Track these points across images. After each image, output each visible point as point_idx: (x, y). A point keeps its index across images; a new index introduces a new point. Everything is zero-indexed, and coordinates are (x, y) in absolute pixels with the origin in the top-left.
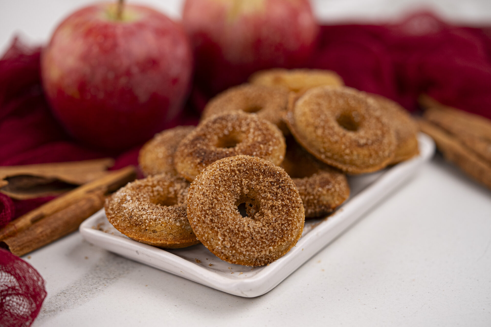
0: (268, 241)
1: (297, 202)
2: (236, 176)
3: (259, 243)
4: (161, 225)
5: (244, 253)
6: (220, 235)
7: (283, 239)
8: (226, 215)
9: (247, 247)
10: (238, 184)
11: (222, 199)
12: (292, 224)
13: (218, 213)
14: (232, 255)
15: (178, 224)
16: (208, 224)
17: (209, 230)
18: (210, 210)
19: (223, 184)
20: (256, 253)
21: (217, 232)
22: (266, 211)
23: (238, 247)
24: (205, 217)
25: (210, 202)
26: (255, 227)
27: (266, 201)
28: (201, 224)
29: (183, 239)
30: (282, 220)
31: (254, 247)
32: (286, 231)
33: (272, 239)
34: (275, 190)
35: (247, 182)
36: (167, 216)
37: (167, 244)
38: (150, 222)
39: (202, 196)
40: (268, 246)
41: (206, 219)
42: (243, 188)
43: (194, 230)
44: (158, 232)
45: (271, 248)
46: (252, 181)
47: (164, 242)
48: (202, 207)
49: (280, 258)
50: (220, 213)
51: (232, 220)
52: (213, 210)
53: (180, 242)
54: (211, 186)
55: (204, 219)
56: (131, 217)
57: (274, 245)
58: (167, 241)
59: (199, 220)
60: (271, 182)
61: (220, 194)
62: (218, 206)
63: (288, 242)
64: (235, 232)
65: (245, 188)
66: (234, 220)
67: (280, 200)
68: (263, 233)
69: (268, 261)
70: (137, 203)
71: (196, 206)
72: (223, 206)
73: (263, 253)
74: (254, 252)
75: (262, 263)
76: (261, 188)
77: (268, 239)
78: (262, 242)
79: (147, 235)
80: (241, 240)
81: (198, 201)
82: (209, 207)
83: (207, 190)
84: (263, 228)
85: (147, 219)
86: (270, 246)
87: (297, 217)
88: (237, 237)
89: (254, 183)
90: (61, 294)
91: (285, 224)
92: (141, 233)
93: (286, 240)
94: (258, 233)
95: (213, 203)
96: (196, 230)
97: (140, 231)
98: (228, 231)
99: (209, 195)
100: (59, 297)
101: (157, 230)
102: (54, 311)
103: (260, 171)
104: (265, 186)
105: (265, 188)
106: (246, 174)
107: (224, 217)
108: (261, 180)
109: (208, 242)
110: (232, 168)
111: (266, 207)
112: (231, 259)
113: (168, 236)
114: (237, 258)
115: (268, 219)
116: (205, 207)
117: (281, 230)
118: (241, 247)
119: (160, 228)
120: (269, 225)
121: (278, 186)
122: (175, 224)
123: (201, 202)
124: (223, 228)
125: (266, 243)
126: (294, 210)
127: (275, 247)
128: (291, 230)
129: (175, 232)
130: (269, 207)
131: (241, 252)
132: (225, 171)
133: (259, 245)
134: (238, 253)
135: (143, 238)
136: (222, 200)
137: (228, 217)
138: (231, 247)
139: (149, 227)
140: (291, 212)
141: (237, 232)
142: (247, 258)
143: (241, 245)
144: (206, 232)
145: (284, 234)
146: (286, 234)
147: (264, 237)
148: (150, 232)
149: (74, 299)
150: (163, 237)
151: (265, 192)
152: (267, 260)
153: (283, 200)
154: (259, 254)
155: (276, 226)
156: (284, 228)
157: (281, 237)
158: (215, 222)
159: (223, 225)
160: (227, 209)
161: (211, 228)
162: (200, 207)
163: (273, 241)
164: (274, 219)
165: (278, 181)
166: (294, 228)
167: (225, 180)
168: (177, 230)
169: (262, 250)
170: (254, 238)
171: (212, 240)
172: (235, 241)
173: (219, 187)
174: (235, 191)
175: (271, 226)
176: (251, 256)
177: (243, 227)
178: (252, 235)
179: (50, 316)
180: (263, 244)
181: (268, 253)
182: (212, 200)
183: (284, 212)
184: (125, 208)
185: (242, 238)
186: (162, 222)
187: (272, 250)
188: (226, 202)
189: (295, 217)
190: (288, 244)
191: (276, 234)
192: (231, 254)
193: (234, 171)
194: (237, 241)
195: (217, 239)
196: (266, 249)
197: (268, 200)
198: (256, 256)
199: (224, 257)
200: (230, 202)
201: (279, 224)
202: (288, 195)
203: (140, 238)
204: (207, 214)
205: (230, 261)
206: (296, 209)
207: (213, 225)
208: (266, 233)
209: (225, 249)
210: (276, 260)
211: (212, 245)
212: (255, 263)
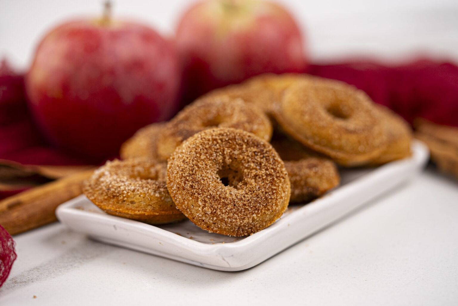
0: (251, 208)
1: (282, 172)
2: (218, 145)
3: (242, 210)
4: (140, 196)
5: (226, 220)
6: (200, 200)
7: (267, 208)
8: (207, 182)
9: (229, 213)
10: (221, 153)
11: (203, 166)
12: (277, 193)
13: (199, 180)
14: (213, 223)
15: (157, 195)
16: (188, 190)
17: (189, 196)
18: (190, 176)
19: (205, 152)
20: (238, 220)
21: (198, 198)
22: (249, 180)
23: (219, 213)
24: (185, 183)
25: (191, 169)
26: (237, 194)
27: (249, 171)
28: (181, 191)
29: (163, 211)
30: (266, 188)
31: (236, 214)
32: (270, 200)
33: (255, 207)
34: (259, 159)
35: (229, 151)
36: (146, 187)
37: (146, 215)
38: (128, 193)
39: (182, 163)
40: (251, 213)
41: (186, 185)
42: (225, 158)
43: (174, 199)
44: (136, 203)
45: (255, 215)
46: (234, 151)
47: (143, 212)
48: (182, 174)
49: (264, 229)
50: (201, 179)
51: (213, 187)
52: (193, 176)
53: (159, 213)
54: (191, 154)
55: (183, 185)
56: (109, 189)
57: (257, 213)
58: (145, 211)
59: (178, 188)
60: (255, 152)
61: (201, 161)
62: (199, 173)
63: (272, 211)
64: (217, 198)
65: (227, 158)
66: (215, 187)
67: (264, 170)
68: (246, 200)
69: (252, 231)
70: (115, 177)
71: (176, 174)
72: (204, 173)
73: (246, 221)
74: (236, 219)
75: (245, 232)
76: (244, 158)
77: (251, 206)
78: (245, 209)
79: (124, 207)
80: (223, 206)
81: (178, 168)
82: (189, 173)
83: (187, 158)
84: (246, 196)
85: (125, 190)
86: (253, 214)
87: (282, 188)
88: (218, 204)
89: (236, 152)
90: (34, 270)
91: (270, 192)
92: (118, 205)
93: (270, 208)
94: (241, 200)
95: (193, 170)
96: (176, 198)
97: (118, 203)
98: (209, 197)
99: (189, 162)
100: (32, 272)
101: (136, 201)
102: (25, 282)
103: (243, 141)
104: (248, 156)
105: (248, 157)
106: (229, 144)
107: (204, 184)
108: (244, 149)
109: (188, 210)
110: (214, 137)
111: (249, 176)
112: (212, 227)
113: (147, 207)
114: (218, 226)
115: (251, 187)
116: (185, 174)
117: (265, 198)
118: (223, 213)
119: (139, 199)
120: (252, 193)
121: (262, 156)
122: (154, 195)
123: (181, 169)
124: (203, 194)
125: (249, 210)
126: (279, 179)
127: (259, 216)
128: (275, 199)
129: (154, 204)
130: (253, 177)
131: (222, 219)
132: (207, 139)
133: (242, 212)
134: (220, 220)
135: (121, 210)
136: (203, 168)
137: (209, 184)
138: (211, 213)
139: (127, 198)
140: (275, 181)
141: (218, 198)
142: (229, 227)
143: (222, 211)
144: (186, 199)
145: (268, 203)
146: (270, 202)
147: (247, 204)
148: (127, 203)
149: (48, 273)
150: (141, 208)
151: (248, 162)
152: (250, 230)
153: (267, 170)
154: (241, 221)
155: (259, 194)
156: (268, 197)
157: (265, 205)
158: (195, 188)
159: (204, 191)
160: (208, 176)
161: (191, 194)
162: (180, 173)
163: (256, 209)
164: (257, 187)
165: (262, 152)
166: (278, 198)
167: (206, 149)
168: (156, 201)
169: (244, 218)
170: (236, 205)
171: (192, 207)
172: (216, 207)
173: (201, 154)
174: (217, 160)
175: (254, 193)
176: (234, 224)
177: (225, 194)
178: (235, 202)
179: (20, 285)
180: (246, 211)
181: (251, 222)
182: (193, 167)
183: (268, 181)
184: (103, 182)
185: (223, 205)
186: (141, 193)
187: (256, 218)
188: (207, 170)
189: (280, 187)
190: (273, 214)
191: (260, 201)
192: (211, 222)
193: (216, 140)
194: (218, 207)
195: (197, 206)
196: (249, 217)
197: (251, 170)
198: (239, 223)
199: (205, 225)
200: (212, 171)
201: (263, 192)
202: (273, 165)
203: (118, 209)
204: (187, 180)
205: (211, 230)
206: (281, 179)
207: (193, 191)
208: (249, 200)
209: (206, 217)
210: (260, 230)
211: (193, 213)
212: (238, 232)
